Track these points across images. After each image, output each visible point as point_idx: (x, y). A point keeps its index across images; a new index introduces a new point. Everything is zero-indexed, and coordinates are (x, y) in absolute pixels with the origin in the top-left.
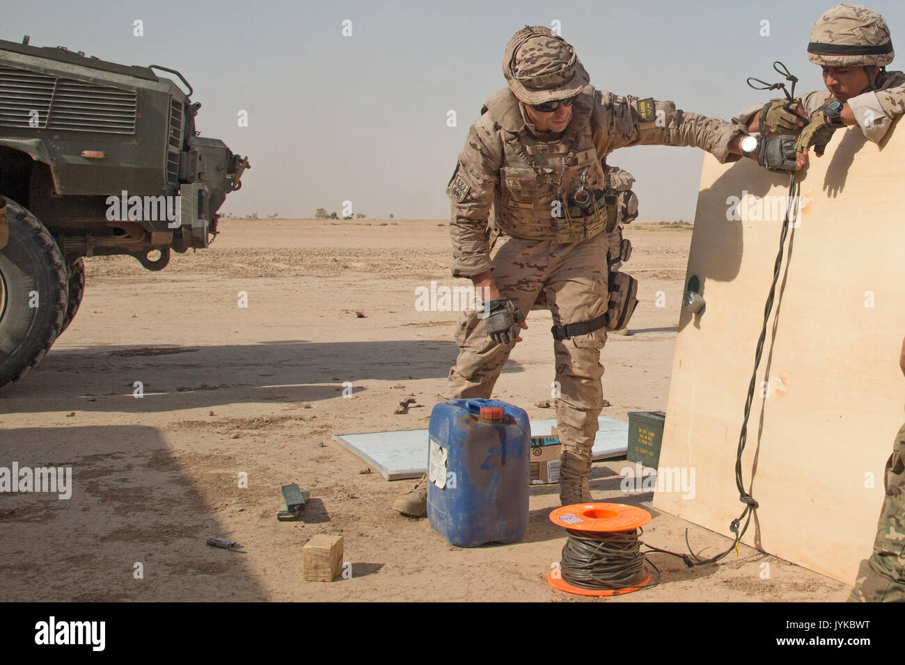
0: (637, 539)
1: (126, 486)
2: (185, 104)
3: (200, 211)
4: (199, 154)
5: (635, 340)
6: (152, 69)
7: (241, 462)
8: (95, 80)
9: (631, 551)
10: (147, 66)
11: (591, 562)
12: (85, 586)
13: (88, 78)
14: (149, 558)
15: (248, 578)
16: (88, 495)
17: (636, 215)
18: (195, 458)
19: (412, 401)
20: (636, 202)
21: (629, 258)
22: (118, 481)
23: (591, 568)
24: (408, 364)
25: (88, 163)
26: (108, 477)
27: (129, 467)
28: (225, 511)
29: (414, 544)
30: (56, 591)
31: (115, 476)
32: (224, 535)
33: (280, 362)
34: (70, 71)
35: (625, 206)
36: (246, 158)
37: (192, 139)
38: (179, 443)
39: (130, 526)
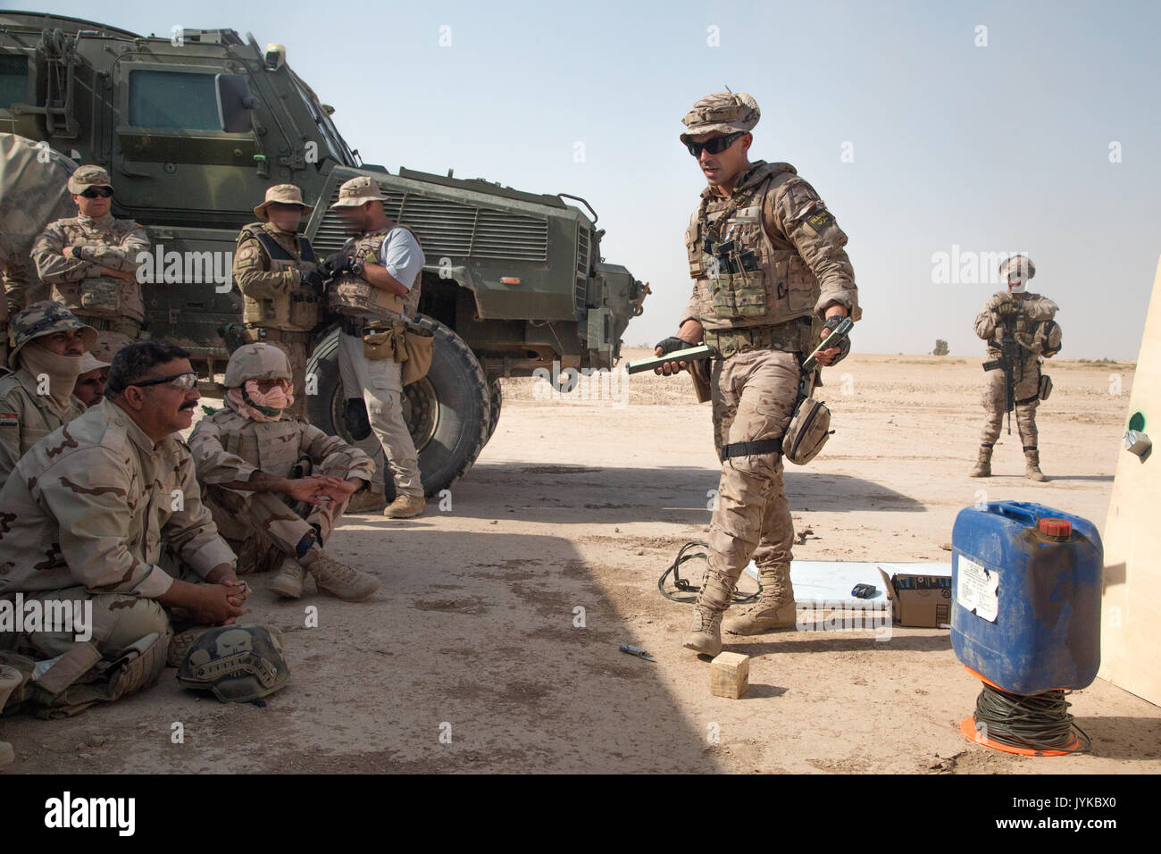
0: (1064, 699)
1: (545, 590)
2: (592, 231)
3: (606, 336)
4: (604, 279)
5: (1053, 487)
6: (562, 197)
7: (647, 577)
8: (511, 209)
9: (1056, 711)
10: (555, 194)
11: (1010, 717)
12: (516, 675)
13: (504, 208)
14: (569, 657)
15: (659, 685)
16: (514, 595)
17: (1059, 348)
18: (605, 570)
19: (811, 533)
20: (1058, 333)
21: (1048, 396)
22: (538, 585)
23: (1010, 723)
24: (804, 496)
25: (507, 289)
26: (530, 580)
27: (547, 573)
28: (634, 622)
29: (817, 673)
30: (493, 676)
31: (535, 580)
32: (635, 644)
33: (678, 487)
34: (489, 201)
35: (1045, 338)
36: (648, 284)
37: (597, 265)
38: (591, 555)
39: (551, 626)
